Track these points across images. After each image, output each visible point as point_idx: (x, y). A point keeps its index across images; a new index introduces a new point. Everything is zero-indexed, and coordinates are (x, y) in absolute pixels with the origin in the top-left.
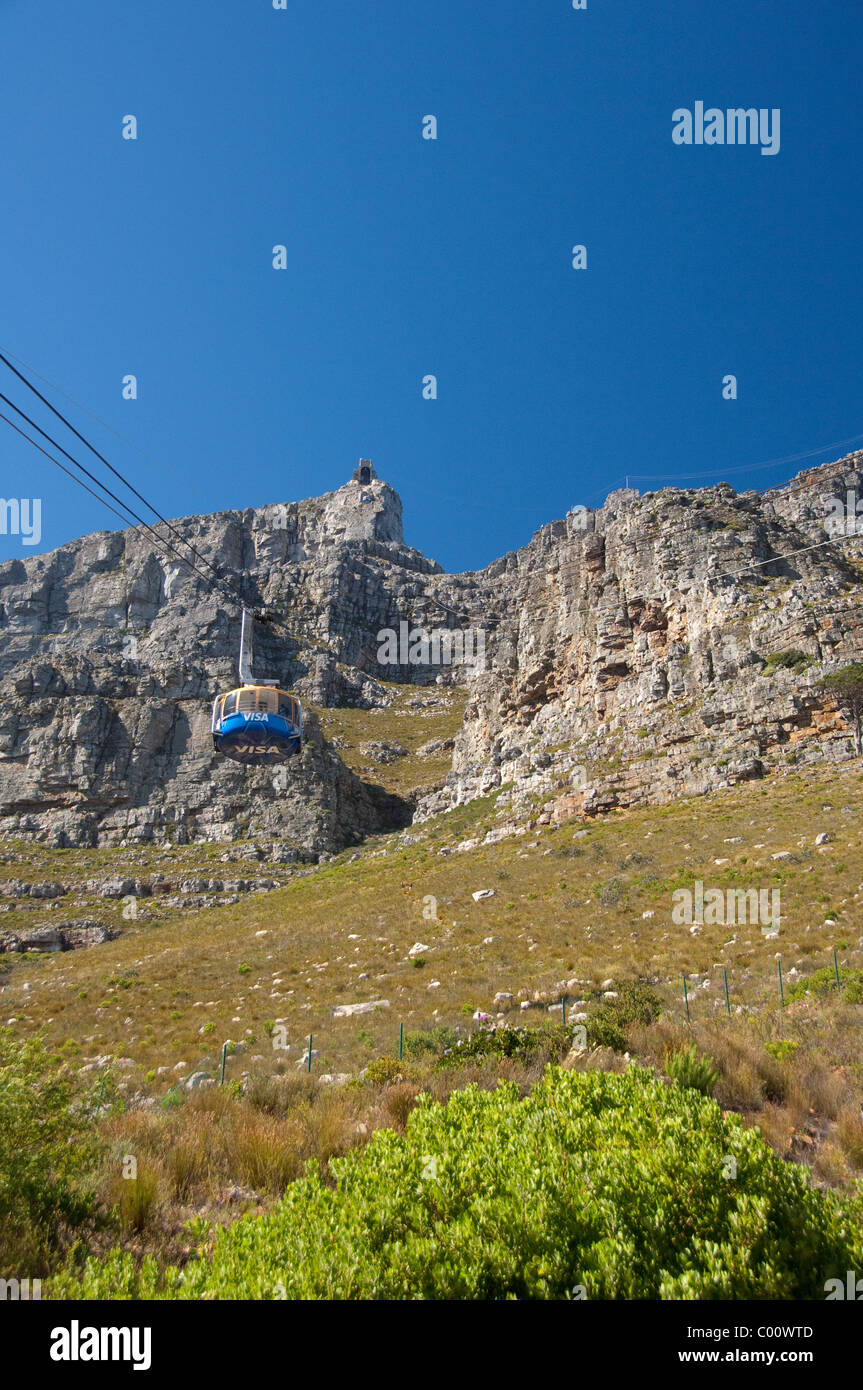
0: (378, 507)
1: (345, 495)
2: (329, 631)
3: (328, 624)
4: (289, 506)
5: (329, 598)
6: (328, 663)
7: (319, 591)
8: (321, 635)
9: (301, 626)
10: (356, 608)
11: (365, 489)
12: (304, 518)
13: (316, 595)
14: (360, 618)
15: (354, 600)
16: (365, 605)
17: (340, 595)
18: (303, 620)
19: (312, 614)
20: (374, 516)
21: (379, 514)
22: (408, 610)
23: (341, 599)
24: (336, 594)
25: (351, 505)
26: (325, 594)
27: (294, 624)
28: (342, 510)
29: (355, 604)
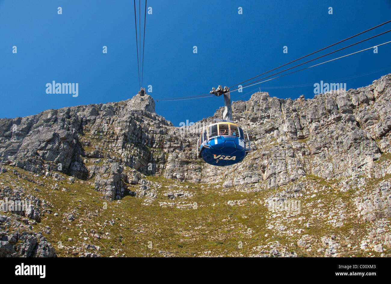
0: (147, 103)
1: (135, 99)
2: (122, 148)
3: (122, 145)
4: (115, 103)
5: (123, 132)
6: (118, 168)
7: (119, 128)
8: (118, 150)
9: (108, 145)
10: (137, 138)
11: (143, 97)
12: (120, 107)
13: (117, 130)
14: (139, 143)
15: (136, 134)
16: (141, 137)
17: (129, 131)
18: (108, 142)
19: (114, 140)
20: (145, 106)
21: (147, 105)
22: (162, 140)
23: (130, 133)
24: (127, 130)
25: (137, 102)
26: (121, 130)
27: (104, 144)
28: (133, 104)
29: (137, 136)
